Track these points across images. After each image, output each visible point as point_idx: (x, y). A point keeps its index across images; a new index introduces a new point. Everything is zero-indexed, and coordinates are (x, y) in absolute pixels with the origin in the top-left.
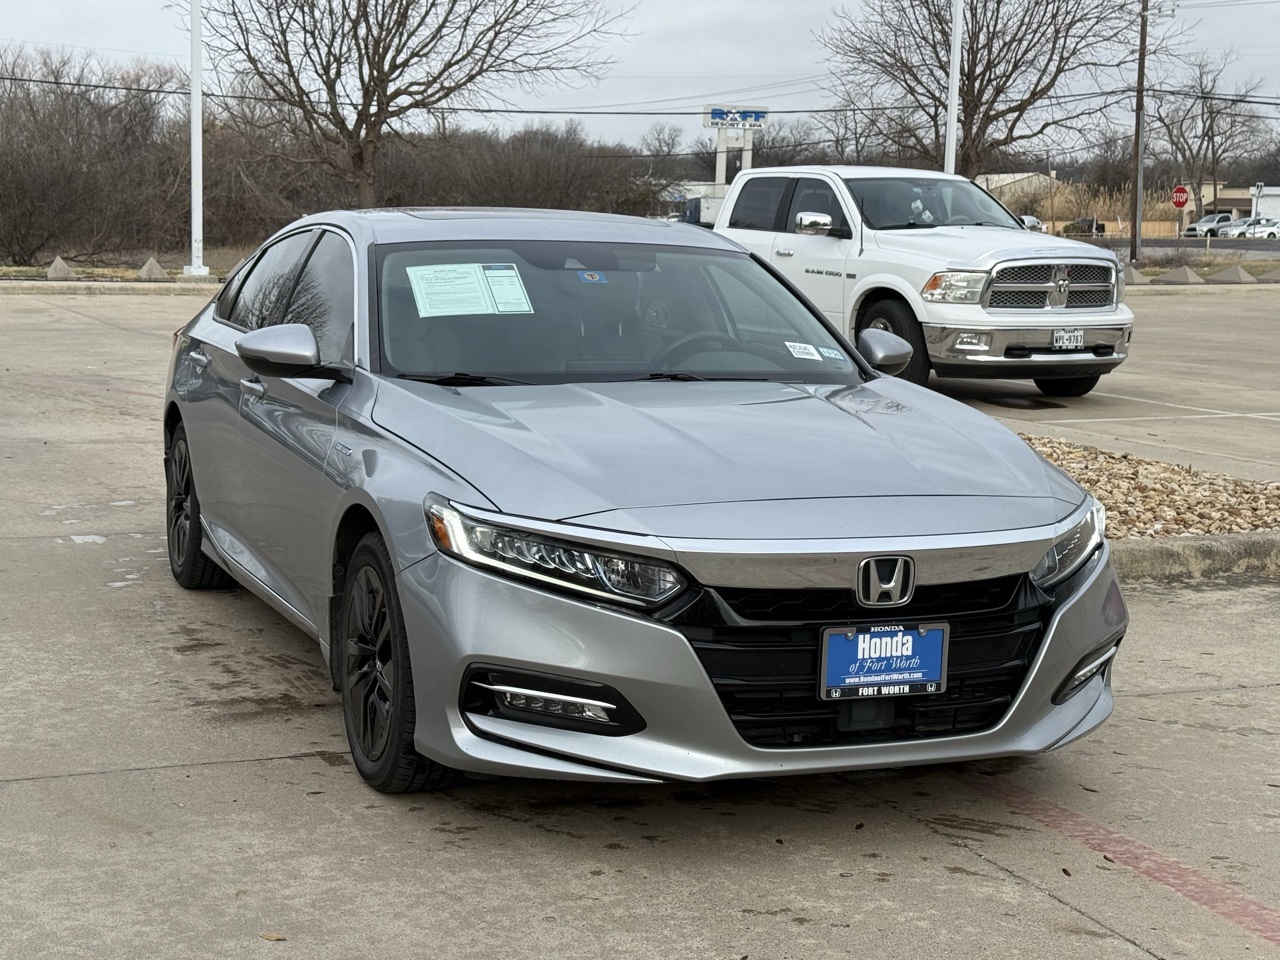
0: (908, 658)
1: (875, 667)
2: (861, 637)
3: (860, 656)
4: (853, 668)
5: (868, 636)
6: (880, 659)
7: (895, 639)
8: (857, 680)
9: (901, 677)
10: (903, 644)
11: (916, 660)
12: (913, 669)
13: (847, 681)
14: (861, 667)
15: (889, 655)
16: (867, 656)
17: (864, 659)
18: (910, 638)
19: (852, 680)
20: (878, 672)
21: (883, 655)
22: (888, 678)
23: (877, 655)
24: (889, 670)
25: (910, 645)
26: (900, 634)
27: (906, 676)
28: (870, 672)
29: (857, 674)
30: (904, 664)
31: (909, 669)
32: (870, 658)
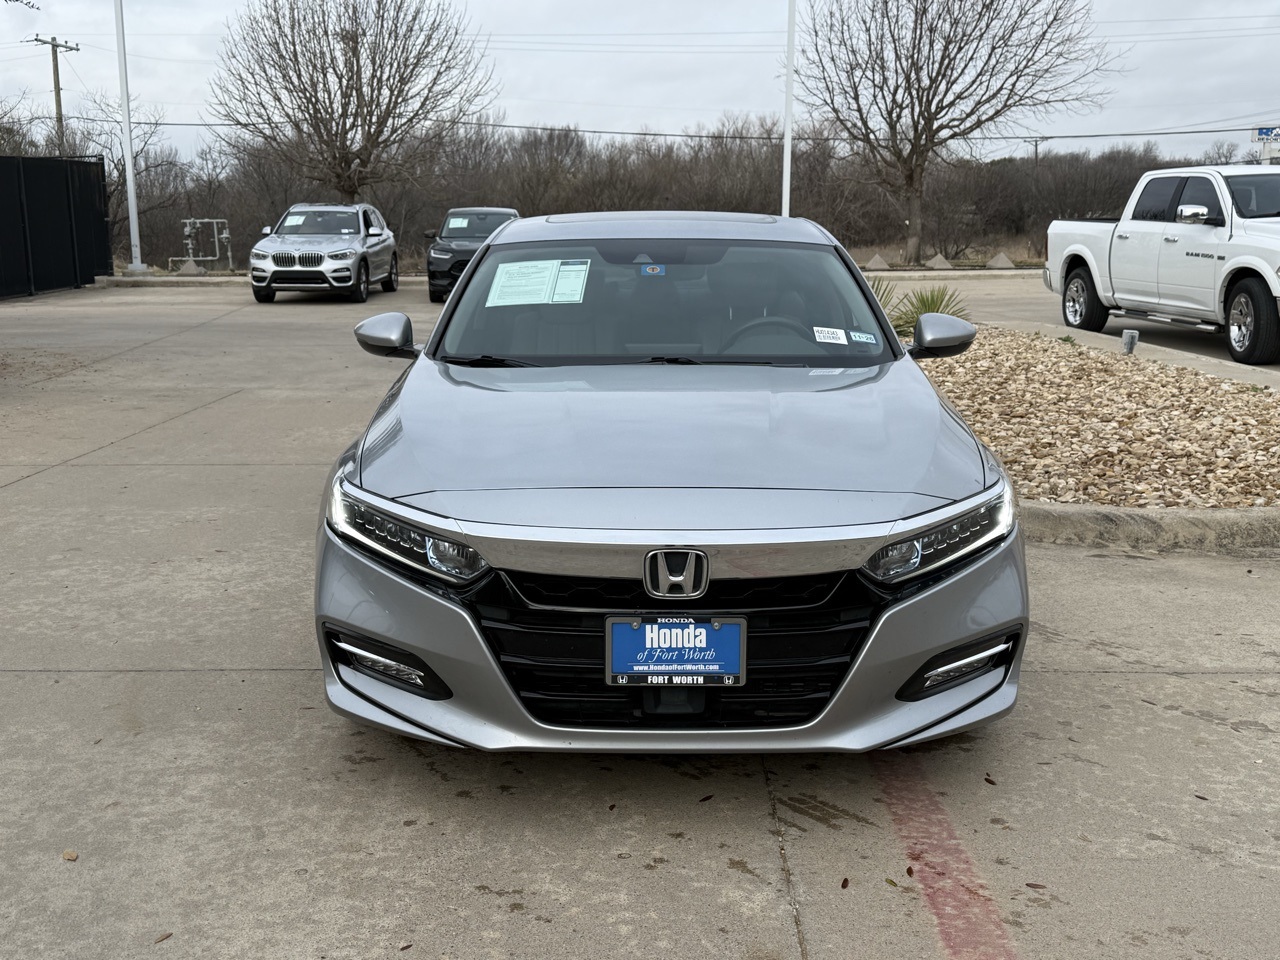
0: (701, 650)
1: (665, 656)
2: (648, 627)
3: (648, 645)
4: (640, 656)
5: (656, 627)
6: (670, 649)
7: (686, 631)
8: (646, 668)
9: (694, 668)
10: (696, 637)
11: (711, 654)
12: (708, 660)
13: (636, 668)
14: (650, 657)
15: (680, 646)
16: (655, 645)
17: (652, 649)
18: (703, 631)
19: (641, 668)
20: (670, 662)
21: (674, 646)
22: (680, 668)
23: (667, 645)
24: (681, 660)
25: (703, 637)
26: (692, 627)
27: (701, 667)
28: (660, 661)
29: (646, 662)
30: (697, 655)
31: (703, 661)
32: (659, 647)
